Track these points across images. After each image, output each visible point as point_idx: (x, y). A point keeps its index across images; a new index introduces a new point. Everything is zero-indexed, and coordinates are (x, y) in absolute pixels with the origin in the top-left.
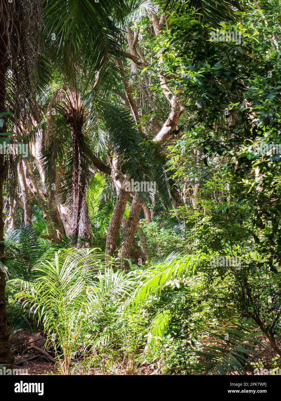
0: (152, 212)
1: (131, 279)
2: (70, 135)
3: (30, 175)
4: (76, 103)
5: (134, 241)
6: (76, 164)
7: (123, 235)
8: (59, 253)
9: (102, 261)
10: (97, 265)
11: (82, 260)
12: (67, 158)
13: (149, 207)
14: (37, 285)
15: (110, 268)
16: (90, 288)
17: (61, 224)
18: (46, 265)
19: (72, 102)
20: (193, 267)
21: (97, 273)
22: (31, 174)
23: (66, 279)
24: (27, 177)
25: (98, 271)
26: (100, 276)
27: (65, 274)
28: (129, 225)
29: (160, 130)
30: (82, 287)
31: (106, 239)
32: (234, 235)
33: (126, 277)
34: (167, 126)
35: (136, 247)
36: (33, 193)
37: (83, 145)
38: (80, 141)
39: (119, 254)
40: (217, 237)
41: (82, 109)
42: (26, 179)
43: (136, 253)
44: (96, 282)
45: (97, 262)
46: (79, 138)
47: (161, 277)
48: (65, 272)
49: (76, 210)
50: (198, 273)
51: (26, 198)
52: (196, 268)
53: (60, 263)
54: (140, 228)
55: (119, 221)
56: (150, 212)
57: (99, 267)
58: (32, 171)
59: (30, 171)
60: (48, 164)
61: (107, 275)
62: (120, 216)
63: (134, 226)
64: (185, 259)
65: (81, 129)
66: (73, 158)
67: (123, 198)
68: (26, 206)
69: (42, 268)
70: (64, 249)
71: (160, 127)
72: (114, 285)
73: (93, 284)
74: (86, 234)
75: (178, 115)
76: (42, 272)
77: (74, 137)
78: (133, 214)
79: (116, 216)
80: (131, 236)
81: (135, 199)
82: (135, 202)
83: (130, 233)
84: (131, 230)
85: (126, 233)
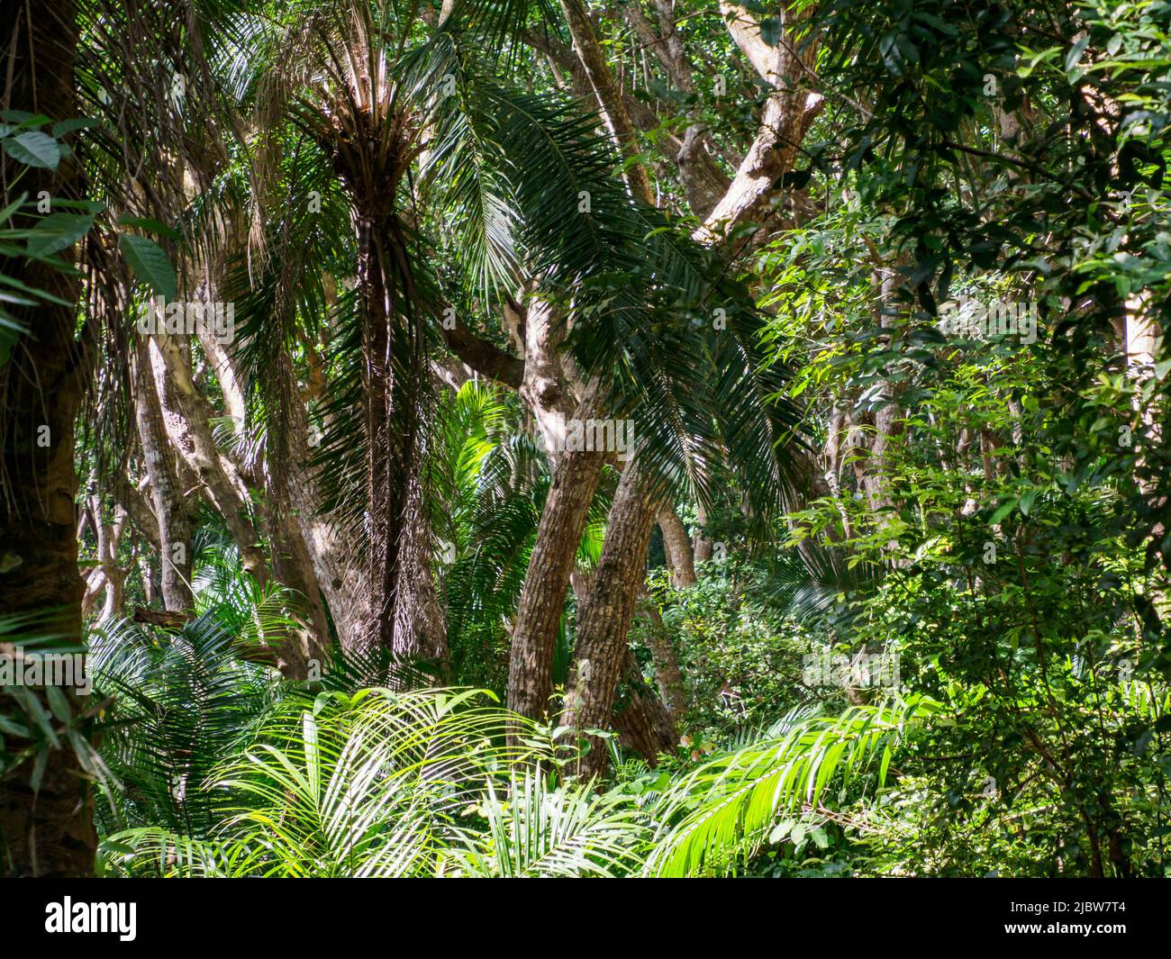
0: (700, 542)
1: (622, 814)
2: (348, 220)
3: (182, 395)
4: (369, 85)
5: (625, 664)
6: (373, 345)
7: (580, 639)
8: (316, 713)
9: (496, 743)
10: (477, 763)
11: (413, 738)
12: (335, 320)
13: (686, 520)
14: (226, 849)
15: (533, 770)
16: (451, 859)
17: (317, 600)
18: (263, 764)
19: (354, 83)
20: (879, 757)
21: (477, 795)
22: (188, 390)
23: (352, 821)
24: (171, 406)
25: (481, 784)
26: (489, 808)
27: (346, 800)
28: (602, 594)
29: (722, 195)
30: (416, 853)
31: (508, 656)
32: (1050, 611)
33: (598, 808)
34: (754, 174)
35: (635, 686)
36: (197, 469)
37: (403, 263)
38: (391, 248)
39: (566, 714)
40: (979, 622)
41: (395, 114)
42: (166, 414)
43: (638, 713)
44: (476, 833)
45: (476, 751)
46: (384, 236)
47: (746, 803)
48: (344, 790)
49: (379, 537)
50: (901, 779)
51: (165, 493)
52: (894, 759)
53: (323, 753)
54: (649, 609)
55: (560, 580)
56: (690, 541)
57: (484, 769)
58: (189, 378)
59: (180, 379)
60: (254, 348)
61: (520, 800)
62: (563, 558)
63: (625, 598)
64: (849, 723)
65: (393, 196)
66: (358, 320)
67: (574, 482)
68: (169, 527)
69: (247, 777)
70: (341, 696)
71: (723, 183)
72: (552, 840)
73: (463, 838)
74: (422, 639)
75: (797, 129)
76: (250, 793)
77: (362, 230)
78: (619, 546)
79: (549, 559)
80: (614, 641)
81: (626, 485)
82: (626, 498)
83: (610, 627)
84: (614, 616)
85: (593, 627)
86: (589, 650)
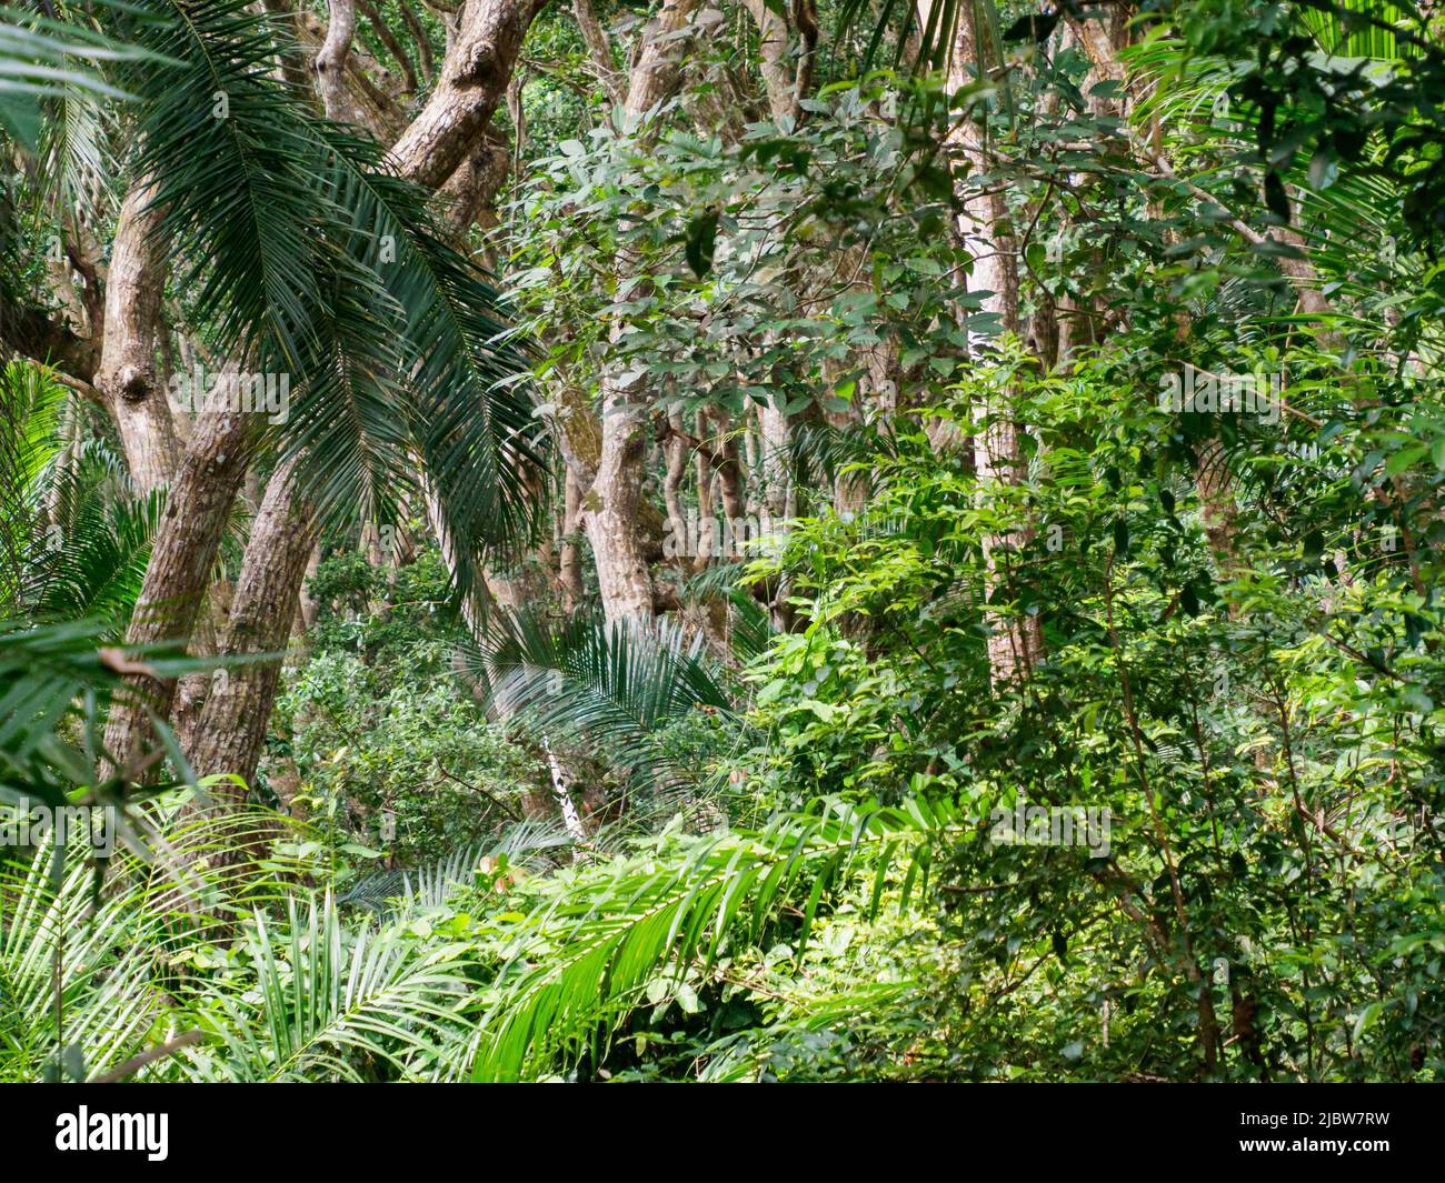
34: (463, 83)
67: (198, 507)
78: (258, 599)
79: (160, 615)
80: (249, 731)
81: (269, 514)
82: (269, 533)
83: (243, 712)
84: (249, 697)
85: (220, 712)
86: (214, 743)
